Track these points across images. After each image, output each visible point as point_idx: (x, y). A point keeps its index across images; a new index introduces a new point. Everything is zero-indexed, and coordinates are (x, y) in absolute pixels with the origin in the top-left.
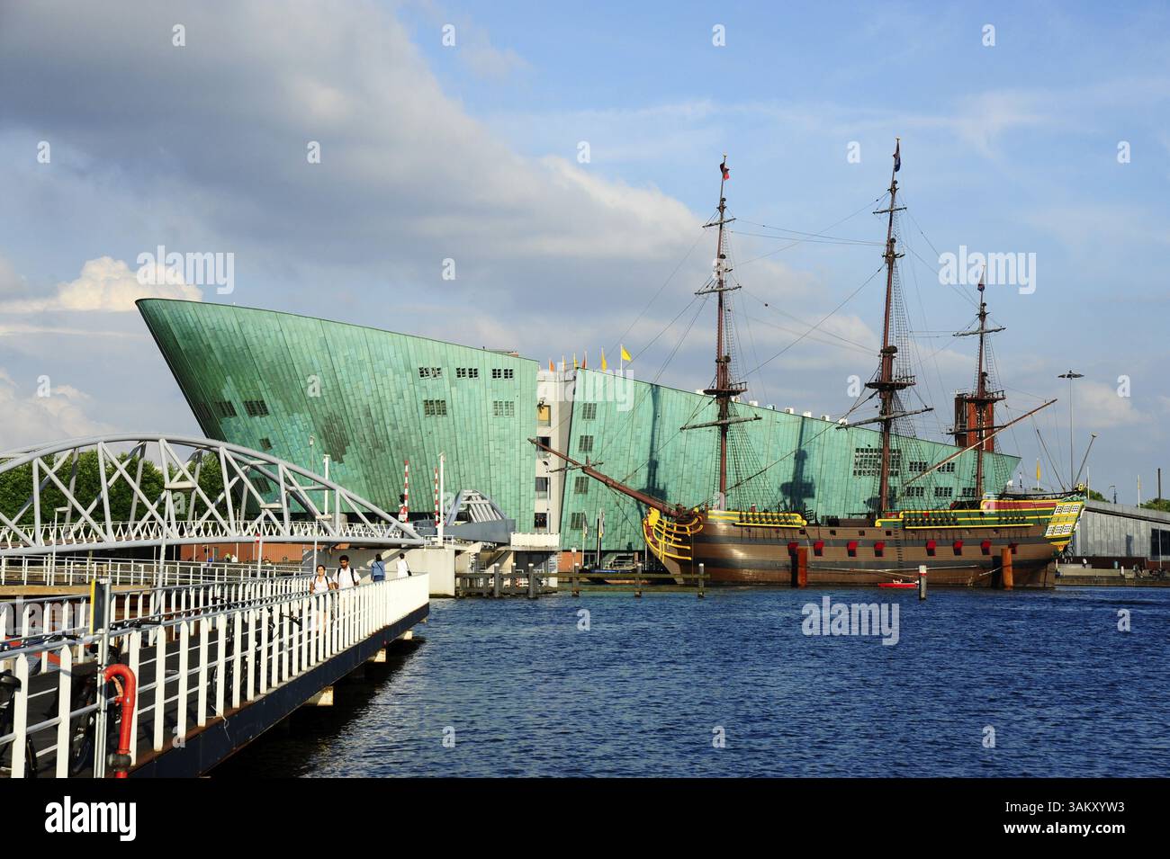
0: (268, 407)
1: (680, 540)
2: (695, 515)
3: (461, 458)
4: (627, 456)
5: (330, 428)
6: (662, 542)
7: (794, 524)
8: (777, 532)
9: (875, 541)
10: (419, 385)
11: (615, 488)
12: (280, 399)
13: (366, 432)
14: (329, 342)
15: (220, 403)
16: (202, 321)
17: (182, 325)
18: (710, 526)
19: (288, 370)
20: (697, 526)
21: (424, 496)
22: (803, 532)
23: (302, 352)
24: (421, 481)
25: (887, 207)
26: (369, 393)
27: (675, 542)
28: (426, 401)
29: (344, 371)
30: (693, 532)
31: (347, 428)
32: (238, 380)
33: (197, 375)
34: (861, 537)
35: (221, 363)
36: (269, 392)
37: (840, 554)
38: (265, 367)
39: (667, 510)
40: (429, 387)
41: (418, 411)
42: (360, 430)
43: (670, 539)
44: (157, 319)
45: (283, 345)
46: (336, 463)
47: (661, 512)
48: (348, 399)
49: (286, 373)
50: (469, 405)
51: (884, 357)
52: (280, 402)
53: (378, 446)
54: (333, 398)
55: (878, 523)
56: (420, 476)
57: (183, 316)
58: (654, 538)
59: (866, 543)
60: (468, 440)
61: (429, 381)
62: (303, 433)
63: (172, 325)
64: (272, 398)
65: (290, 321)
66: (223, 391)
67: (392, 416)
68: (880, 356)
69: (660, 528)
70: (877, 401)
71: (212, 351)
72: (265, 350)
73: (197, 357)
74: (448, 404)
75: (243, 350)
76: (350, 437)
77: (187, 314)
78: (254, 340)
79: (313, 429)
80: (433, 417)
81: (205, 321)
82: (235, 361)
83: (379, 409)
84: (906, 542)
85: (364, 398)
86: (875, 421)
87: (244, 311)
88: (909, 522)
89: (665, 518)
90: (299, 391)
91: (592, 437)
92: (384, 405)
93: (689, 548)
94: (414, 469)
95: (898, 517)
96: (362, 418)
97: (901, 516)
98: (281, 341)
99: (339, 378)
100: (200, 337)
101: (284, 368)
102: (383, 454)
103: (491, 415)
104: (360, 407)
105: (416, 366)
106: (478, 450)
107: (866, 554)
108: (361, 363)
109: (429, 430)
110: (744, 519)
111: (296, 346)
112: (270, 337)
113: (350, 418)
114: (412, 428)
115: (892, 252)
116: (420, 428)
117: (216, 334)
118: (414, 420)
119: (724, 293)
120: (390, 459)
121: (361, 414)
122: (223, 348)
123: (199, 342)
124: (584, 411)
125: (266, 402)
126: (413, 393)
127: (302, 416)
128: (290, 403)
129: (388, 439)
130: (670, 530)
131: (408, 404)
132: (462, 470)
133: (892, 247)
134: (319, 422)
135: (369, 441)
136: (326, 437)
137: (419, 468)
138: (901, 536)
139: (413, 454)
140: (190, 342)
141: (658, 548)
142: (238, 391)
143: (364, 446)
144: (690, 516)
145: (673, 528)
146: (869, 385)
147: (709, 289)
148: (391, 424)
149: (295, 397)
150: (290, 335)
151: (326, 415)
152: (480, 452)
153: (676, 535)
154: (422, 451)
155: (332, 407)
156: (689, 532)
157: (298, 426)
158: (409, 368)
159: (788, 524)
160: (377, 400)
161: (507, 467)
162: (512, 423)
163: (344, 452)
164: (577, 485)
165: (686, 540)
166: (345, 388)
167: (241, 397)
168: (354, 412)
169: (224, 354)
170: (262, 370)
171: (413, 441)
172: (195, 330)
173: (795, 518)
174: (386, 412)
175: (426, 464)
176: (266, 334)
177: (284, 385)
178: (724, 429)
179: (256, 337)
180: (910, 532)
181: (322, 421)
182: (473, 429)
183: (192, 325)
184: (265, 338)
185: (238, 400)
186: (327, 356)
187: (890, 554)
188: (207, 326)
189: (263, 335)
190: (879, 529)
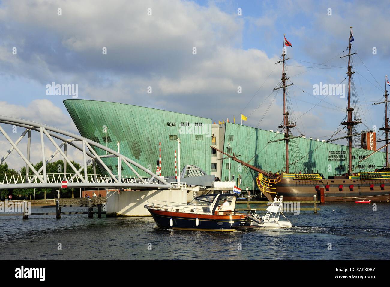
0: (111, 139)
1: (271, 185)
2: (278, 176)
3: (183, 157)
4: (245, 155)
5: (134, 146)
6: (264, 186)
7: (318, 178)
8: (311, 182)
9: (349, 184)
10: (167, 129)
11: (245, 165)
12: (116, 135)
13: (148, 147)
14: (133, 114)
15: (94, 138)
16: (86, 107)
17: (79, 109)
18: (283, 180)
19: (118, 125)
20: (278, 180)
21: (170, 171)
22: (320, 181)
23: (123, 118)
24: (169, 165)
25: (348, 54)
26: (148, 132)
27: (269, 186)
28: (170, 135)
29: (139, 125)
30: (277, 182)
31: (141, 146)
32: (100, 128)
33: (85, 128)
34: (344, 183)
35: (93, 122)
36: (111, 133)
37: (336, 190)
38: (110, 124)
39: (266, 174)
40: (171, 130)
41: (167, 139)
42: (145, 147)
43: (267, 185)
44: (70, 108)
45: (116, 115)
46: (137, 159)
47: (263, 174)
48: (141, 135)
49: (117, 126)
50: (186, 137)
51: (348, 112)
52: (115, 137)
53: (152, 152)
54: (135, 134)
55: (350, 178)
56: (168, 164)
57: (79, 105)
58: (261, 185)
59: (346, 186)
60: (186, 150)
61: (171, 128)
62: (124, 148)
63: (75, 109)
64: (113, 135)
65: (118, 106)
66: (95, 133)
67: (157, 141)
68: (346, 112)
69: (263, 181)
70: (346, 130)
71: (90, 118)
72: (109, 117)
73: (85, 121)
74: (178, 136)
75: (101, 117)
76: (142, 150)
77: (81, 105)
78: (105, 113)
79: (128, 147)
80: (173, 141)
81: (87, 107)
82: (98, 122)
83: (152, 139)
84: (362, 185)
85: (147, 135)
86: (345, 137)
87: (102, 102)
88: (363, 177)
89: (265, 177)
90: (123, 132)
91: (232, 148)
92: (154, 137)
93: (275, 189)
94: (166, 161)
95: (358, 175)
96: (146, 142)
97: (359, 174)
98: (115, 114)
99: (137, 127)
100: (86, 113)
101: (117, 124)
102: (154, 156)
103: (194, 140)
104: (145, 138)
105: (166, 122)
106: (190, 153)
107: (346, 190)
108: (145, 121)
109: (171, 146)
110: (297, 176)
111: (121, 115)
112: (111, 112)
113: (142, 142)
114: (165, 145)
115: (350, 71)
116: (168, 145)
117: (91, 112)
118: (166, 142)
119: (286, 88)
120: (157, 157)
121: (146, 140)
122: (94, 117)
123: (86, 115)
124: (229, 138)
125: (111, 137)
126: (165, 132)
127: (124, 142)
128: (119, 137)
129: (156, 150)
130: (267, 182)
131: (163, 136)
132: (184, 161)
133: (350, 69)
134: (130, 144)
135: (149, 151)
136: (133, 149)
137: (168, 161)
138: (360, 183)
139: (166, 155)
140: (82, 115)
141: (263, 189)
142: (100, 133)
143: (147, 153)
144: (275, 176)
145: (268, 181)
146: (342, 124)
147: (280, 87)
148: (157, 144)
149: (121, 135)
150: (119, 111)
151: (133, 141)
152: (191, 154)
153: (270, 184)
154: (169, 154)
155: (135, 138)
156: (275, 183)
157: (122, 146)
158: (163, 123)
159: (315, 178)
160: (151, 135)
161: (201, 160)
162: (202, 143)
163: (140, 155)
164: (227, 166)
165: (274, 186)
166: (139, 131)
167: (101, 136)
168: (143, 140)
169: (95, 119)
170: (109, 125)
171: (166, 150)
172: (83, 110)
173: (317, 176)
174: (155, 139)
175: (171, 159)
176: (110, 111)
177: (117, 130)
178: (287, 141)
179: (106, 112)
180: (363, 181)
181: (131, 144)
182: (188, 146)
183: (83, 109)
184: (109, 113)
185: (100, 136)
186: (132, 119)
187: (356, 190)
188: (88, 109)
189: (109, 111)
190: (351, 180)
